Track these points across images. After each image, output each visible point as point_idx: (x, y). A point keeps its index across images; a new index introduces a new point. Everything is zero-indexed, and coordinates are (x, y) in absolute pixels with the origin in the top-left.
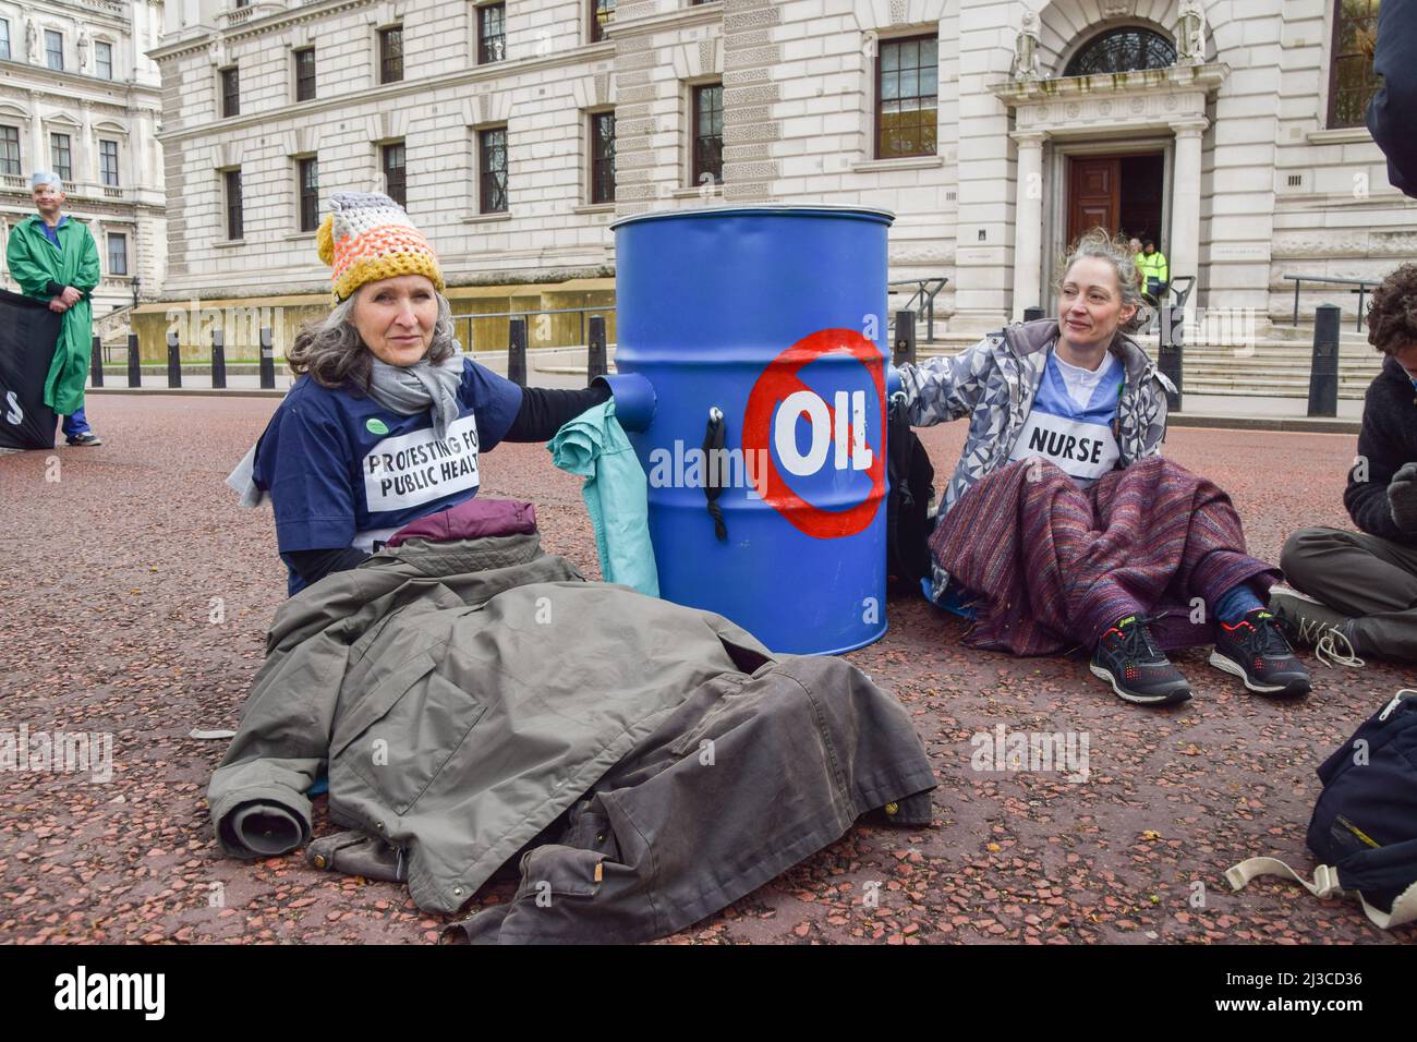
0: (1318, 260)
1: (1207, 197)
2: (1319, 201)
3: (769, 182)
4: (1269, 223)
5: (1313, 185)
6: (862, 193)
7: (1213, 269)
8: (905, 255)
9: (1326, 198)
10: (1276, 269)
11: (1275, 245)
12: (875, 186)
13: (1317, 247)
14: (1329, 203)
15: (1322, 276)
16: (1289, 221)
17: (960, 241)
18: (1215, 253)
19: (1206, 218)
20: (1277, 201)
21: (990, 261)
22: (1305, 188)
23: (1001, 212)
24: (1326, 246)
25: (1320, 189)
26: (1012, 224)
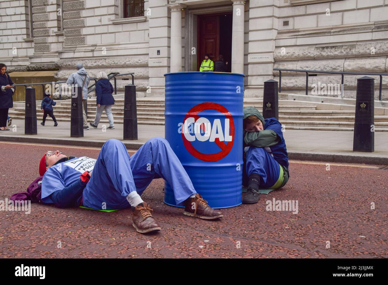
0: (295, 61)
1: (246, 33)
2: (295, 33)
3: (81, 29)
4: (272, 44)
5: (294, 25)
6: (116, 33)
7: (250, 66)
8: (130, 62)
9: (299, 31)
10: (276, 66)
11: (275, 54)
12: (121, 30)
13: (292, 55)
14: (300, 33)
15: (295, 69)
16: (282, 43)
17: (150, 56)
18: (251, 59)
19: (246, 43)
20: (279, 33)
21: (161, 64)
22: (290, 27)
23: (165, 42)
24: (296, 54)
25: (297, 27)
26: (169, 47)
